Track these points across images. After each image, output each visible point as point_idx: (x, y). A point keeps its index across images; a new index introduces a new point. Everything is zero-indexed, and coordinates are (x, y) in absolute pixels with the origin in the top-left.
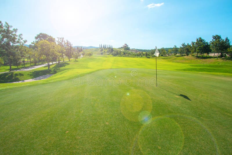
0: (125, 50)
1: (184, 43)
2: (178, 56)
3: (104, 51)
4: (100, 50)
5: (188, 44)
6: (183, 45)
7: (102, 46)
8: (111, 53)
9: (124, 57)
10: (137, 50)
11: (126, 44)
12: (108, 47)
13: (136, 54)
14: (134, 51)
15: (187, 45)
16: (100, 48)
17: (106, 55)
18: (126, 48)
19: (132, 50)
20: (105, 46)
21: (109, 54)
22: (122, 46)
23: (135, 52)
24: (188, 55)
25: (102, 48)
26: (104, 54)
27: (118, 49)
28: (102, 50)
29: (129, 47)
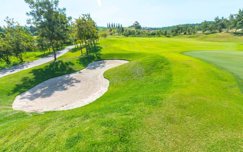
0: (136, 29)
1: (218, 17)
2: (207, 34)
3: (114, 31)
4: (109, 30)
5: (223, 18)
6: (216, 19)
7: (110, 25)
8: (122, 33)
9: (138, 37)
10: (149, 29)
11: (136, 22)
12: (117, 26)
13: (149, 33)
14: (146, 29)
15: (221, 18)
16: (108, 28)
17: (116, 36)
18: (137, 26)
19: (143, 29)
20: (113, 25)
21: (119, 34)
22: (133, 25)
23: (148, 31)
24: (221, 31)
25: (110, 27)
26: (113, 34)
27: (128, 29)
28: (111, 30)
29: (140, 25)
